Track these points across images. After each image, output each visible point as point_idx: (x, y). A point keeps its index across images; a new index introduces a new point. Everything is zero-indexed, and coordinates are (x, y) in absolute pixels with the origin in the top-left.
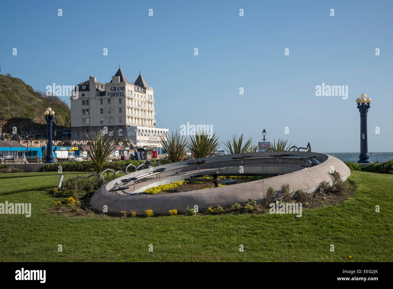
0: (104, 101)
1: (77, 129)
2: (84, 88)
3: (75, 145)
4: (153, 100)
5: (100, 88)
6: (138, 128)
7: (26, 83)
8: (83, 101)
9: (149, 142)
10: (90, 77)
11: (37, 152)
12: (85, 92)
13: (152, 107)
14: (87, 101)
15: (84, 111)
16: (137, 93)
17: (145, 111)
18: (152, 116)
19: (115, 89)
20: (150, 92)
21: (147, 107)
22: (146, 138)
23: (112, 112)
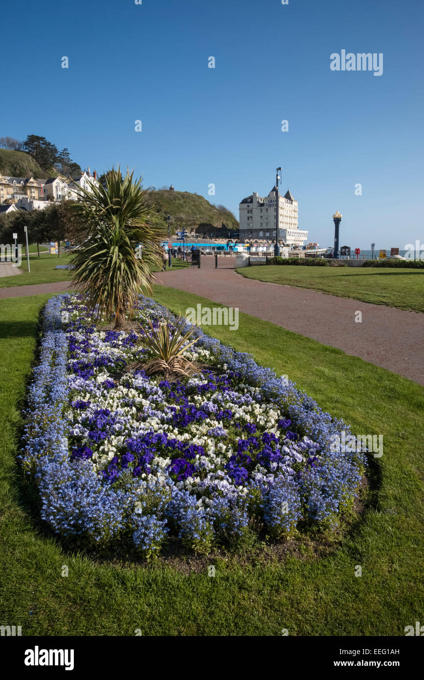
0: (263, 210)
1: (244, 231)
2: (247, 201)
3: (247, 243)
4: (297, 209)
5: (260, 201)
6: (288, 230)
7: (206, 199)
8: (248, 211)
9: (294, 241)
10: (254, 193)
11: (224, 247)
12: (250, 204)
13: (296, 215)
14: (251, 211)
15: (248, 218)
16: (287, 204)
17: (291, 218)
18: (296, 221)
19: (271, 202)
20: (295, 203)
21: (293, 214)
22: (293, 238)
23: (269, 218)
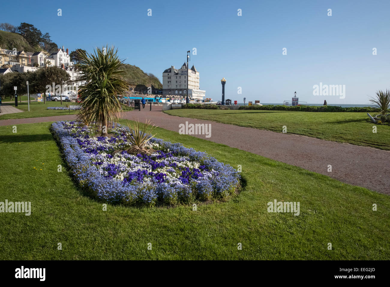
0: (177, 77)
1: (166, 90)
2: (168, 71)
3: (168, 97)
4: (199, 77)
5: (176, 71)
6: (193, 90)
7: (141, 69)
8: (168, 77)
9: (197, 96)
10: (172, 66)
11: (153, 100)
12: (169, 73)
13: (198, 81)
14: (170, 77)
15: (168, 82)
16: (192, 74)
17: (195, 82)
18: (198, 84)
19: (183, 72)
20: (197, 73)
21: (196, 80)
22: (196, 95)
23: (181, 82)
